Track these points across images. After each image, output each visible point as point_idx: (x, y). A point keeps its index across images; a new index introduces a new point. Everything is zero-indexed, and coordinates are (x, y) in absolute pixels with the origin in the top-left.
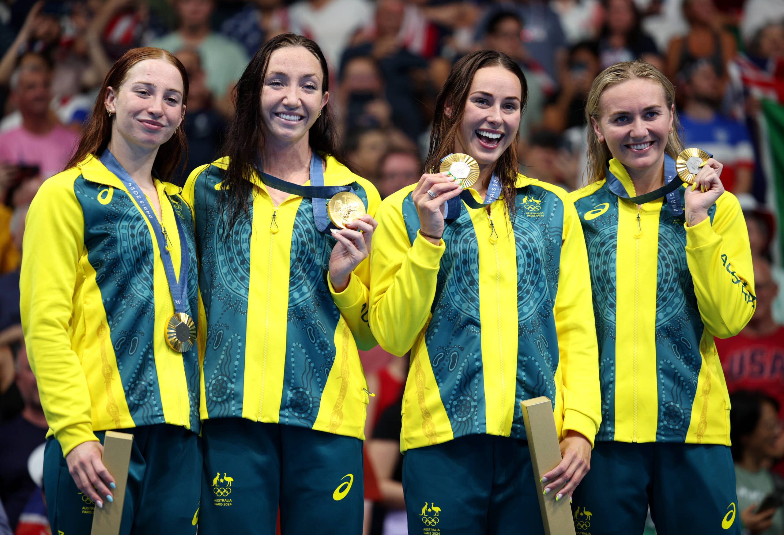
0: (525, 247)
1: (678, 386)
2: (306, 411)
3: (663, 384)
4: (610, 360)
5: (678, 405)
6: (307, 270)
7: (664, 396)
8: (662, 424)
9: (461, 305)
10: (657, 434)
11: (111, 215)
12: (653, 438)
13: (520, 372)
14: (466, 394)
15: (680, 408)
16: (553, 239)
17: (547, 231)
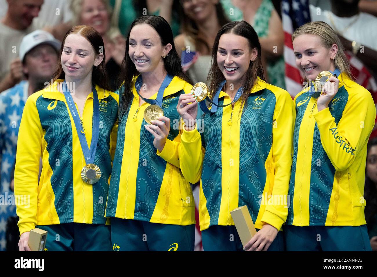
0: (244, 127)
1: (321, 196)
2: (146, 213)
3: (312, 196)
4: (292, 183)
5: (320, 207)
6: (149, 140)
7: (312, 202)
8: (312, 216)
9: (214, 158)
10: (310, 221)
11: (52, 115)
12: (307, 224)
13: (240, 192)
14: (216, 204)
15: (321, 208)
16: (265, 121)
17: (262, 116)
